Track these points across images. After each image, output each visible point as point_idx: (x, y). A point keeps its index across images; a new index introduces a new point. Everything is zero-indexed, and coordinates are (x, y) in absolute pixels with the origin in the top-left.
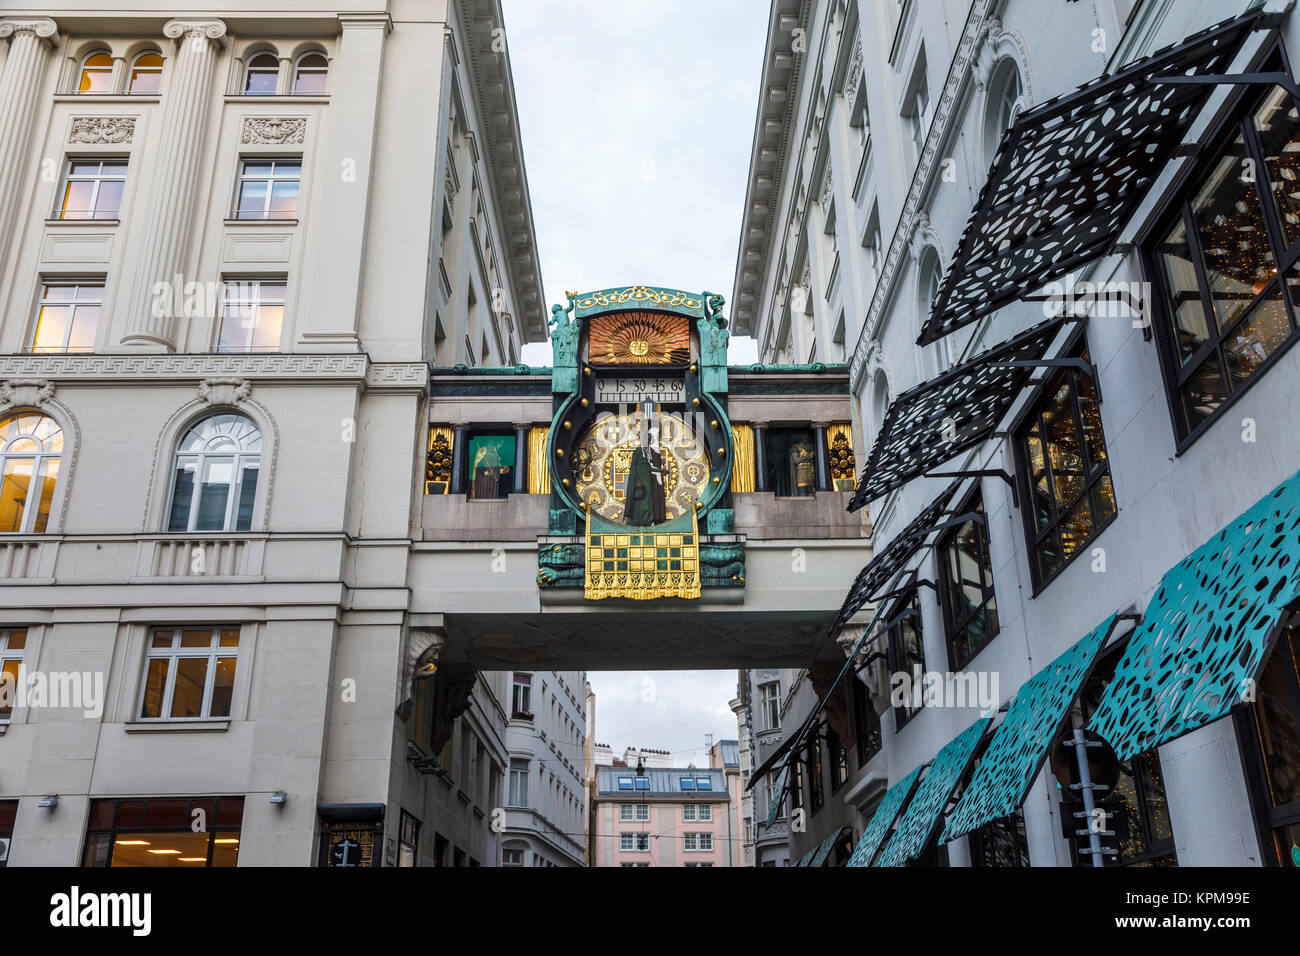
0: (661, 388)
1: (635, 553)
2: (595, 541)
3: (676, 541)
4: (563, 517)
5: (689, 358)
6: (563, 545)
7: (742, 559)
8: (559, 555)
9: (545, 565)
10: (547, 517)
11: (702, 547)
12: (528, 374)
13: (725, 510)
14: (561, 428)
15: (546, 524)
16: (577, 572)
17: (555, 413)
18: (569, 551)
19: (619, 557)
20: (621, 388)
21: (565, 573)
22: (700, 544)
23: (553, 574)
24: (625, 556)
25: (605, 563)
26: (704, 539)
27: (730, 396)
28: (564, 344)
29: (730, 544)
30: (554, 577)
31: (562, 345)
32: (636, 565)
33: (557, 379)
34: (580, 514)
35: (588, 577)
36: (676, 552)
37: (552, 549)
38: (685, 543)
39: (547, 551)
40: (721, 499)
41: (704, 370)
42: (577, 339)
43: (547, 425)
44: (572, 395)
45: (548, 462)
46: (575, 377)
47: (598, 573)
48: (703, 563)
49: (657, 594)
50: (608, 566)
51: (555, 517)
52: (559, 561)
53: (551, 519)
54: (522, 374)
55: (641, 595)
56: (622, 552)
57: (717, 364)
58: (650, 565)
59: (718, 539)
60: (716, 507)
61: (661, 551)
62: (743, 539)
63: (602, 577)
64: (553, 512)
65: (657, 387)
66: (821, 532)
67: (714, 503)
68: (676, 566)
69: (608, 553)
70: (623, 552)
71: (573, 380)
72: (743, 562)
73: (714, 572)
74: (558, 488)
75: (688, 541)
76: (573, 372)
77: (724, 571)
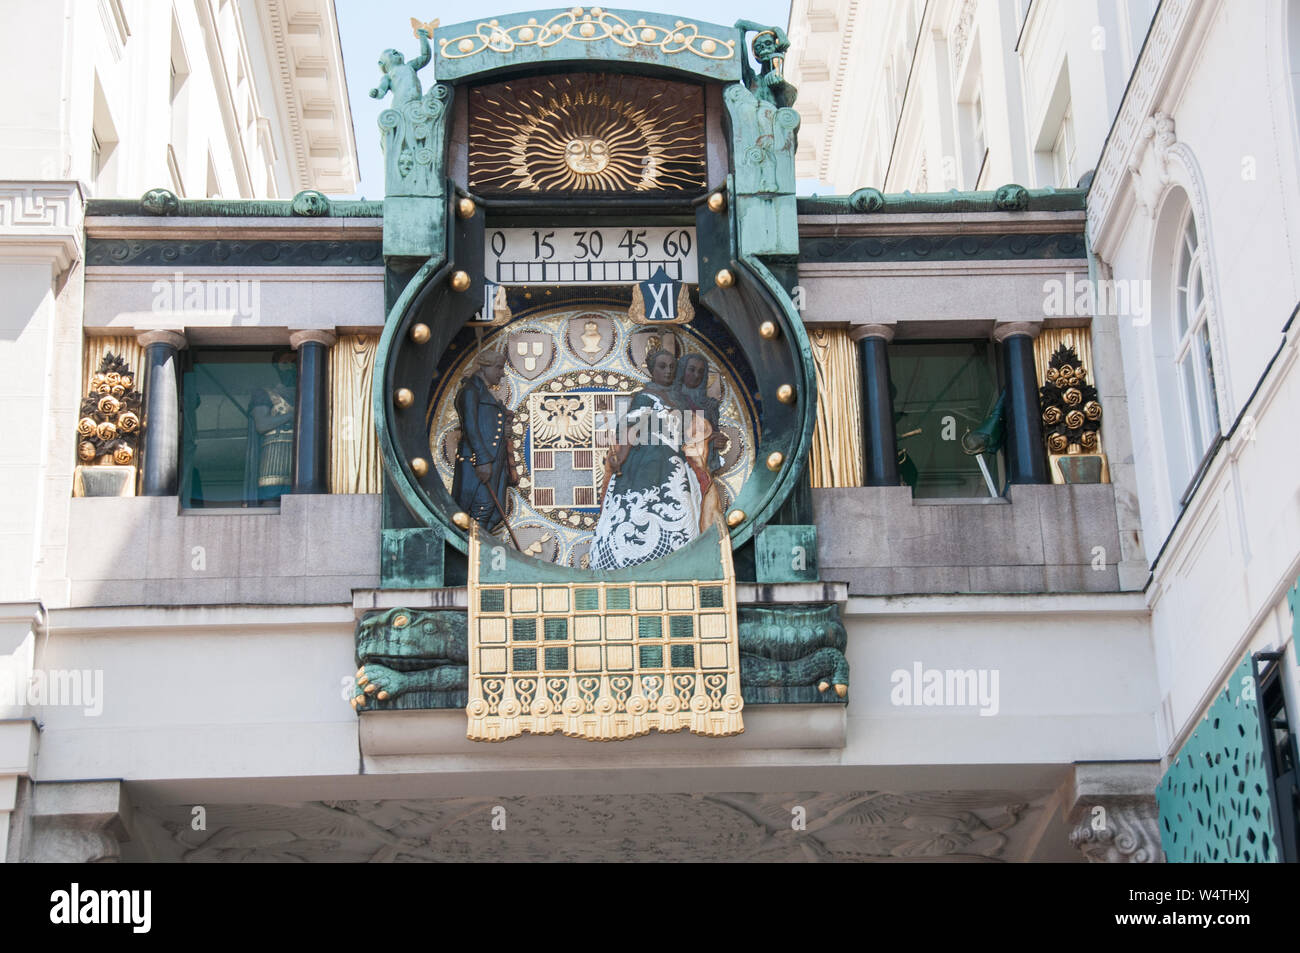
0: (638, 250)
1: (585, 628)
2: (492, 602)
3: (684, 599)
4: (413, 549)
5: (702, 179)
6: (415, 612)
7: (837, 641)
8: (405, 635)
9: (373, 659)
10: (374, 549)
11: (744, 613)
12: (325, 214)
13: (796, 528)
14: (404, 340)
15: (372, 566)
16: (448, 674)
17: (390, 303)
18: (428, 626)
19: (548, 637)
20: (545, 251)
21: (418, 679)
22: (740, 605)
23: (392, 680)
24: (562, 633)
25: (516, 652)
26: (749, 595)
27: (803, 266)
28: (411, 143)
29: (809, 605)
30: (394, 687)
31: (404, 145)
32: (587, 658)
33: (394, 225)
34: (454, 540)
35: (475, 687)
36: (682, 625)
37: (389, 622)
38: (704, 605)
39: (377, 626)
40: (788, 501)
41: (741, 201)
42: (441, 131)
43: (371, 335)
44: (433, 262)
45: (377, 416)
46: (436, 219)
47: (500, 676)
48: (747, 652)
49: (638, 724)
50: (523, 660)
51: (393, 548)
52: (405, 651)
53: (385, 552)
54: (312, 214)
55: (602, 726)
56: (555, 628)
57: (772, 188)
58: (622, 658)
59: (781, 595)
60: (774, 521)
61: (649, 624)
62: (840, 593)
63: (508, 687)
64: (389, 533)
65: (631, 246)
66: (1023, 578)
67: (771, 511)
68: (684, 657)
69: (523, 629)
70: (558, 627)
71: (433, 227)
72: (842, 648)
73: (774, 672)
74: (400, 479)
75: (711, 598)
76: (434, 210)
77: (797, 670)
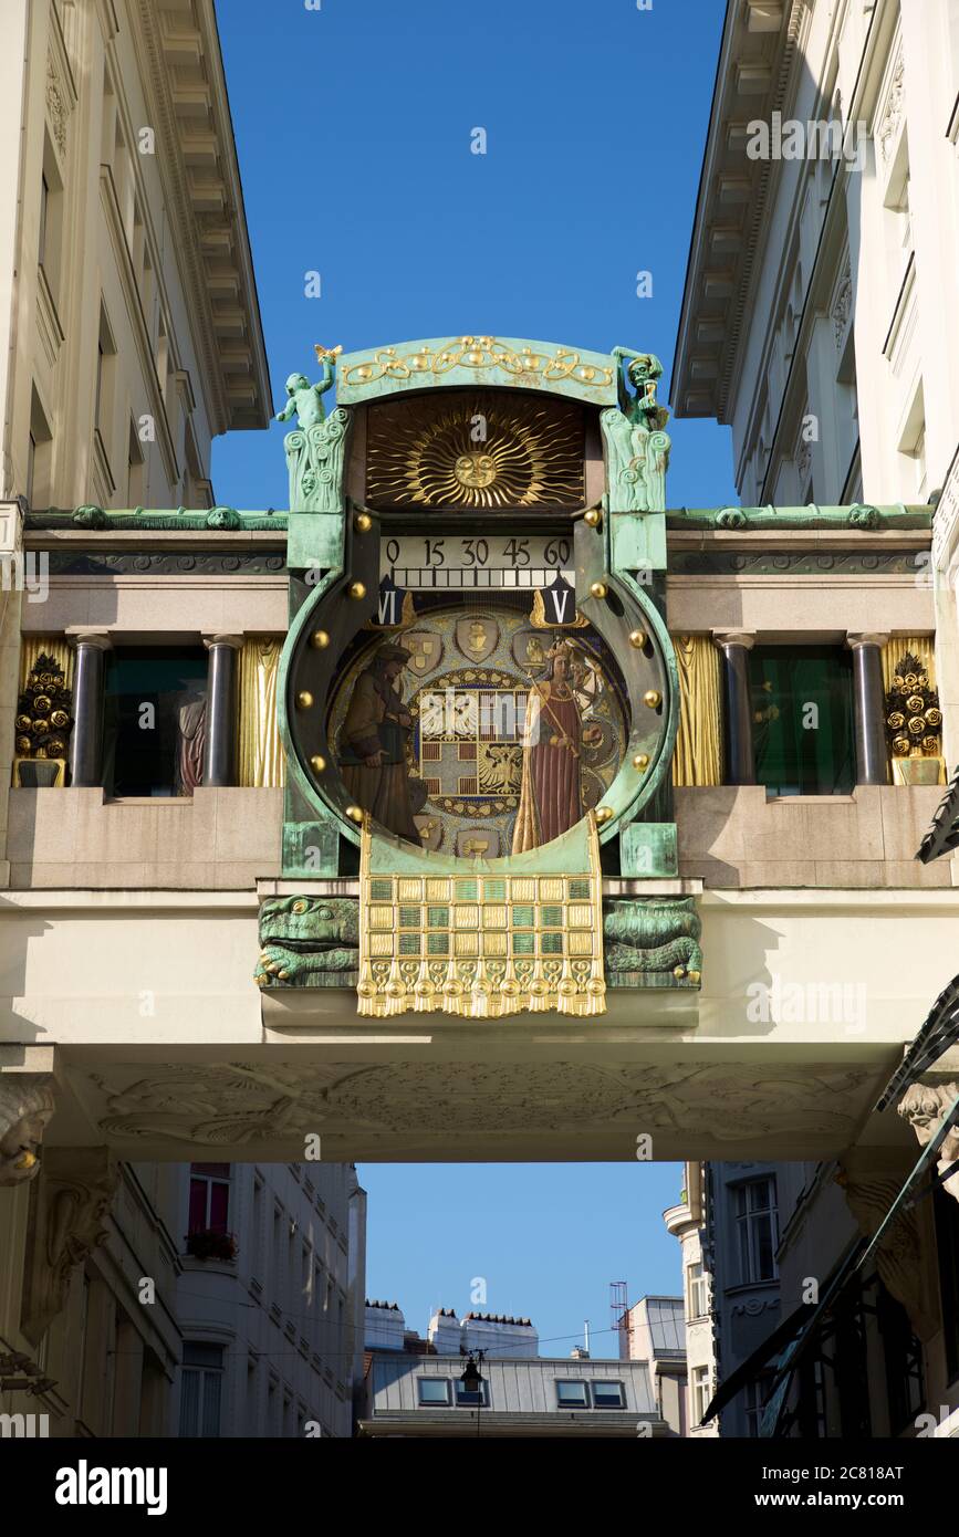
0: (521, 558)
1: (463, 917)
2: (380, 893)
3: (557, 891)
4: (312, 838)
5: (581, 493)
6: (312, 899)
7: (691, 931)
8: (303, 920)
9: (273, 941)
10: (277, 838)
11: (608, 905)
12: (236, 528)
13: (658, 825)
14: (306, 640)
15: (275, 854)
16: (340, 956)
17: (294, 612)
18: (324, 913)
19: (430, 924)
20: (435, 558)
21: (313, 960)
22: (606, 898)
23: (291, 961)
24: (444, 921)
25: (402, 938)
26: (614, 888)
27: (671, 578)
28: (314, 463)
29: (668, 897)
30: (292, 967)
31: (308, 466)
32: (467, 943)
33: (297, 541)
34: (348, 833)
35: (365, 969)
36: (553, 913)
37: (289, 909)
38: (572, 897)
39: (278, 912)
40: (651, 802)
41: (614, 519)
42: (342, 451)
43: (278, 638)
44: (332, 575)
45: (281, 718)
46: (336, 534)
47: (388, 958)
48: (610, 941)
49: (508, 1006)
50: (408, 945)
51: (293, 839)
52: (303, 935)
53: (285, 843)
54: (222, 527)
55: (479, 1008)
56: (437, 915)
57: (642, 507)
58: (503, 943)
59: (642, 888)
60: (639, 819)
61: (521, 906)
62: (696, 887)
63: (394, 969)
64: (290, 826)
65: (514, 555)
66: (866, 874)
67: (635, 810)
68: (554, 945)
69: (408, 916)
70: (439, 913)
71: (333, 542)
72: (696, 937)
73: (634, 956)
74: (300, 775)
75: (579, 891)
76: (334, 525)
77: (656, 956)
